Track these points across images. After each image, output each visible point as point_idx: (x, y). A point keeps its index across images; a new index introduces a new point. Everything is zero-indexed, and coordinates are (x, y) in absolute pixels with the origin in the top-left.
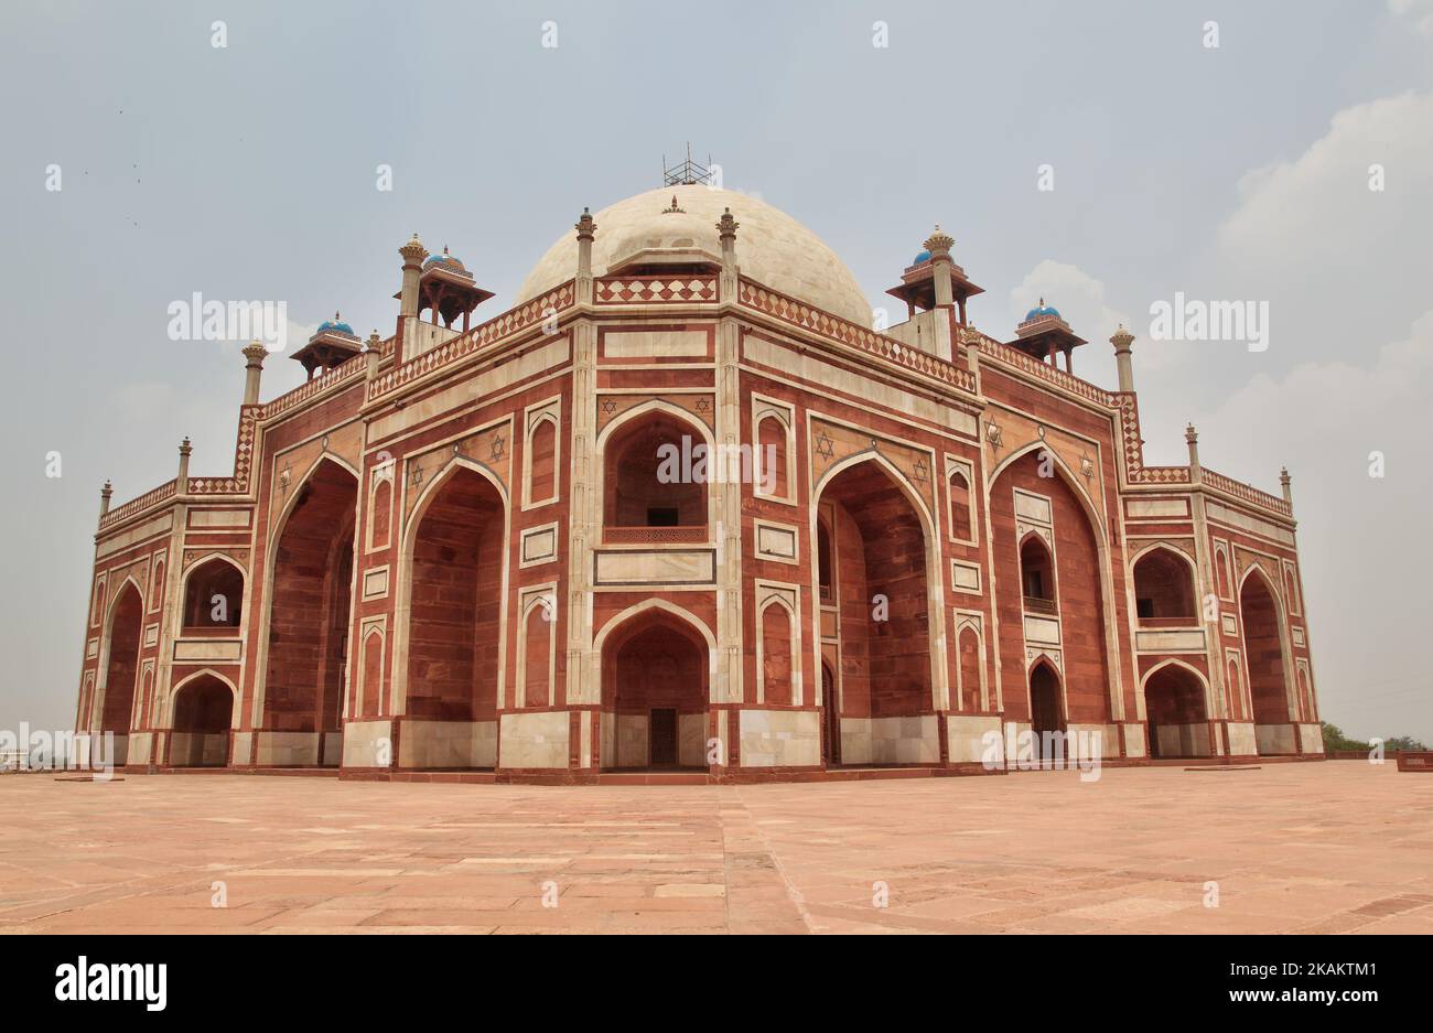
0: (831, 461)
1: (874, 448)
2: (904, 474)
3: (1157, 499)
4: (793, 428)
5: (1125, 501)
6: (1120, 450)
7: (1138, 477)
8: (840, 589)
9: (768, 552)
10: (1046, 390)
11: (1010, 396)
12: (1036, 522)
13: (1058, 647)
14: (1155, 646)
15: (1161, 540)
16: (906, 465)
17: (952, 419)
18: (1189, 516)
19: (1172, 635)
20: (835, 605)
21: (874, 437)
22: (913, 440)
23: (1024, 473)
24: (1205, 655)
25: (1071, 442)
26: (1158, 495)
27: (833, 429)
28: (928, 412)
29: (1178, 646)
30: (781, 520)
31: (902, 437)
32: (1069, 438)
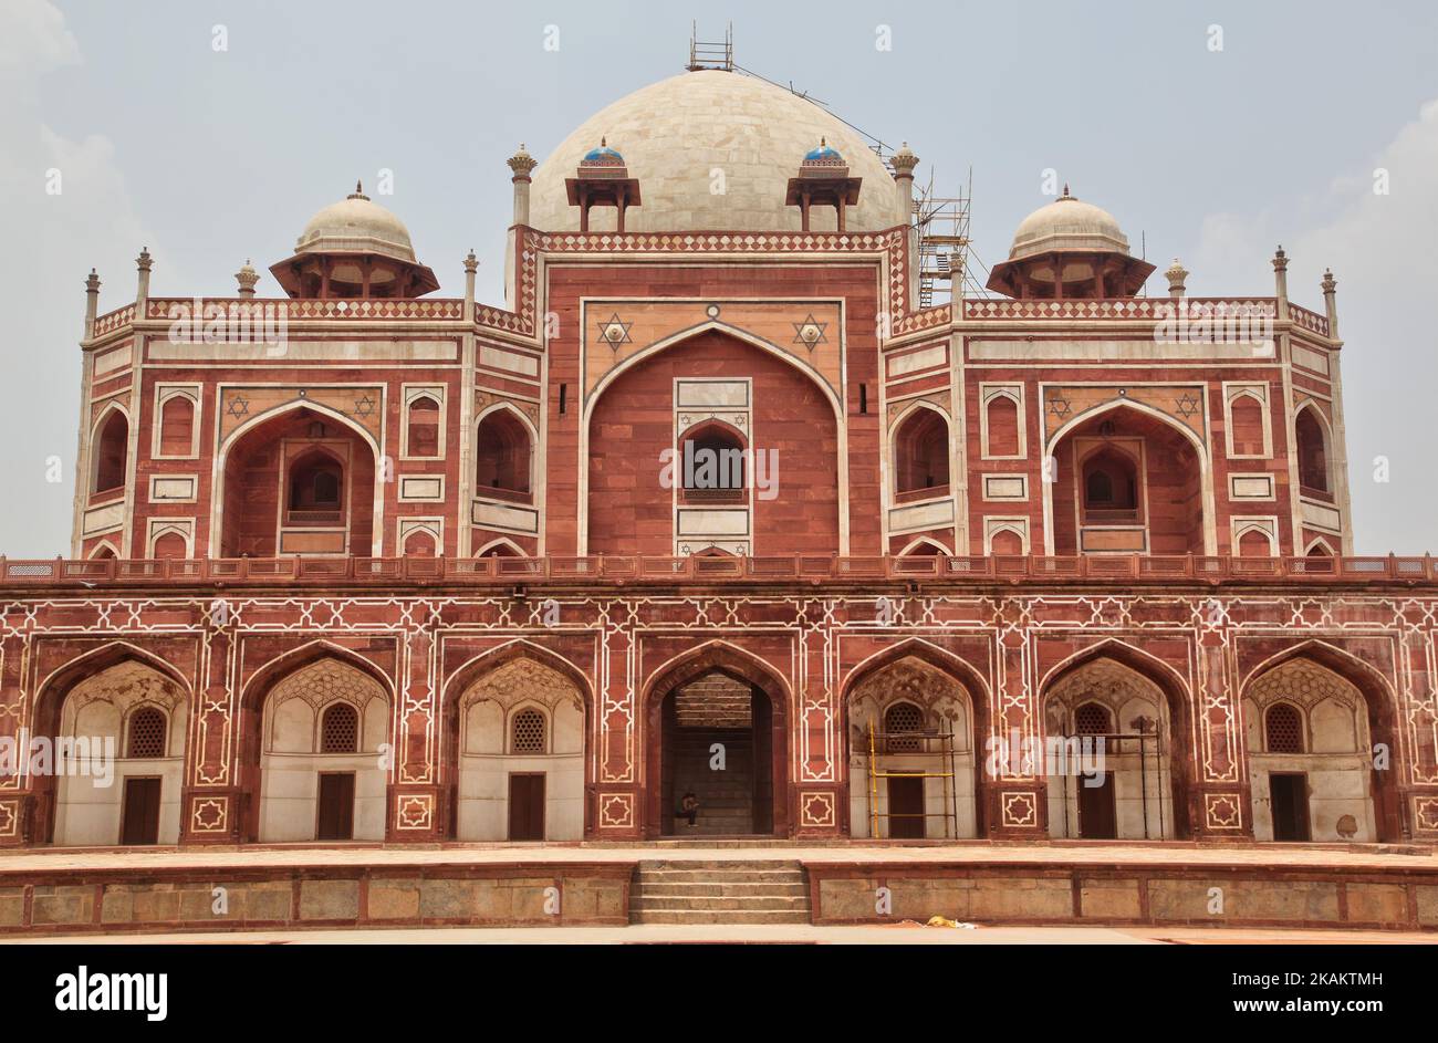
0: (243, 418)
1: (302, 398)
2: (341, 413)
3: (918, 350)
4: (200, 401)
5: (887, 358)
6: (885, 300)
7: (901, 328)
8: (353, 512)
9: (164, 497)
10: (728, 262)
11: (651, 286)
12: (714, 410)
13: (747, 538)
14: (907, 524)
15: (919, 398)
16: (349, 405)
17: (416, 351)
18: (947, 364)
19: (923, 509)
20: (345, 526)
21: (302, 389)
22: (357, 380)
23: (696, 360)
24: (953, 528)
25: (780, 311)
26: (919, 345)
27: (250, 392)
28: (382, 352)
29: (928, 521)
30: (179, 472)
31: (341, 381)
32: (774, 306)
